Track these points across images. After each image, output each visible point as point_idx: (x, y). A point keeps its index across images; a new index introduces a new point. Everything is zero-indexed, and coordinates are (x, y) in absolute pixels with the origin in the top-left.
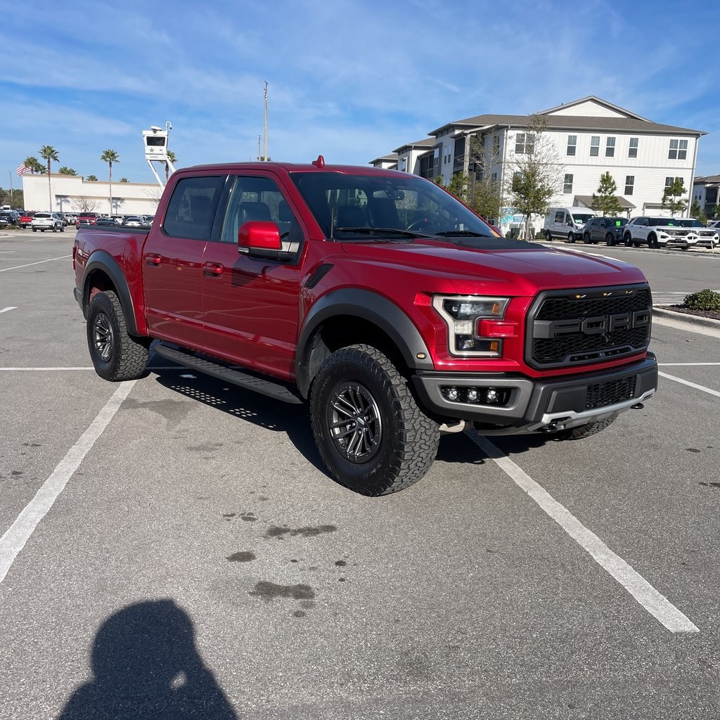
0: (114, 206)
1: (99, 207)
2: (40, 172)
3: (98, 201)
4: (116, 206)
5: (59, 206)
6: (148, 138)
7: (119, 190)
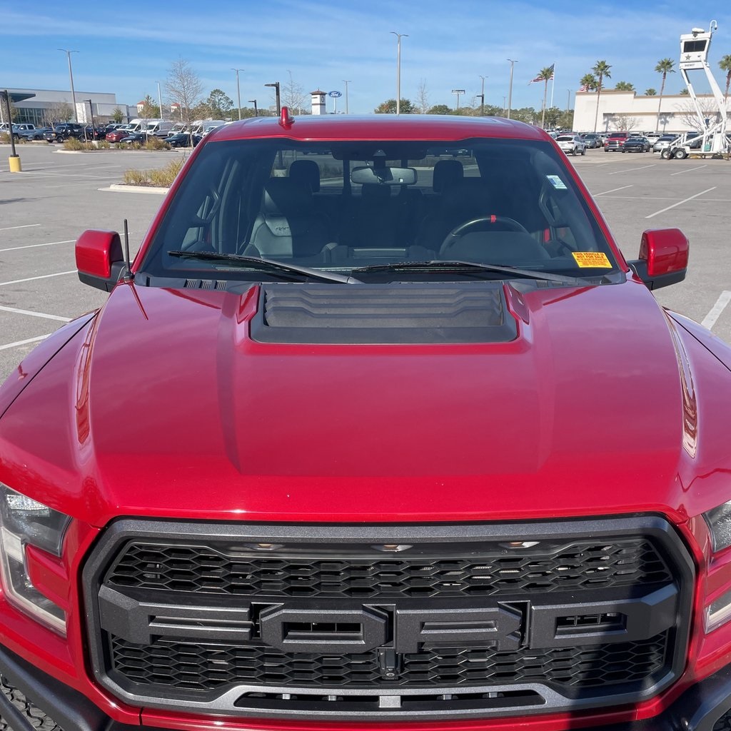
0: (662, 123)
1: (638, 125)
2: (595, 90)
3: (638, 117)
4: (665, 123)
5: (605, 126)
6: (685, 43)
7: (668, 105)
